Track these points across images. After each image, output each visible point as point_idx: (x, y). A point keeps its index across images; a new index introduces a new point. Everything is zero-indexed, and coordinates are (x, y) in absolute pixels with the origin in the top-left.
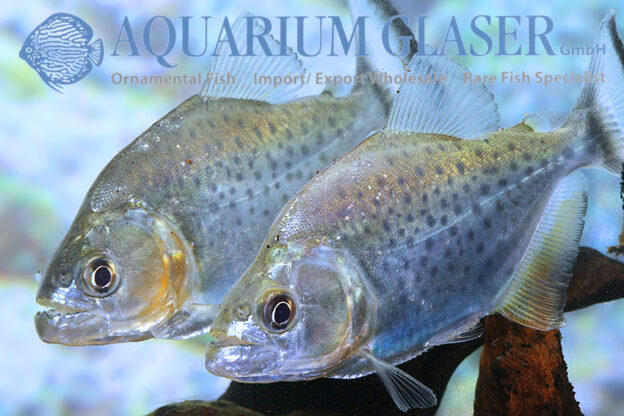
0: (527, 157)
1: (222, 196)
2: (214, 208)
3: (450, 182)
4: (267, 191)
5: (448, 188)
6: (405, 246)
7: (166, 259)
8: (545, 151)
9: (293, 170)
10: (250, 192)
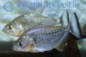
1: (41, 37)
2: (39, 38)
4: (48, 37)
7: (30, 43)
9: (53, 35)
10: (45, 37)
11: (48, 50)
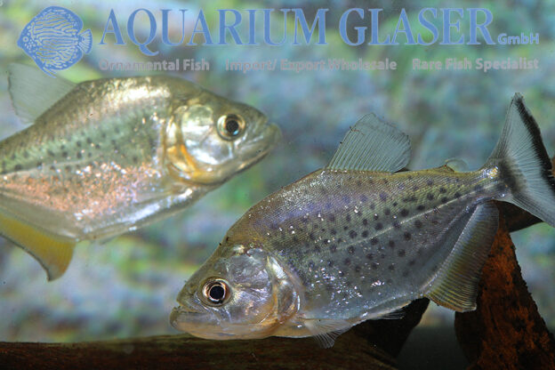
0: (443, 191)
3: (372, 207)
5: (370, 211)
6: (329, 251)
8: (459, 186)
11: (387, 312)
